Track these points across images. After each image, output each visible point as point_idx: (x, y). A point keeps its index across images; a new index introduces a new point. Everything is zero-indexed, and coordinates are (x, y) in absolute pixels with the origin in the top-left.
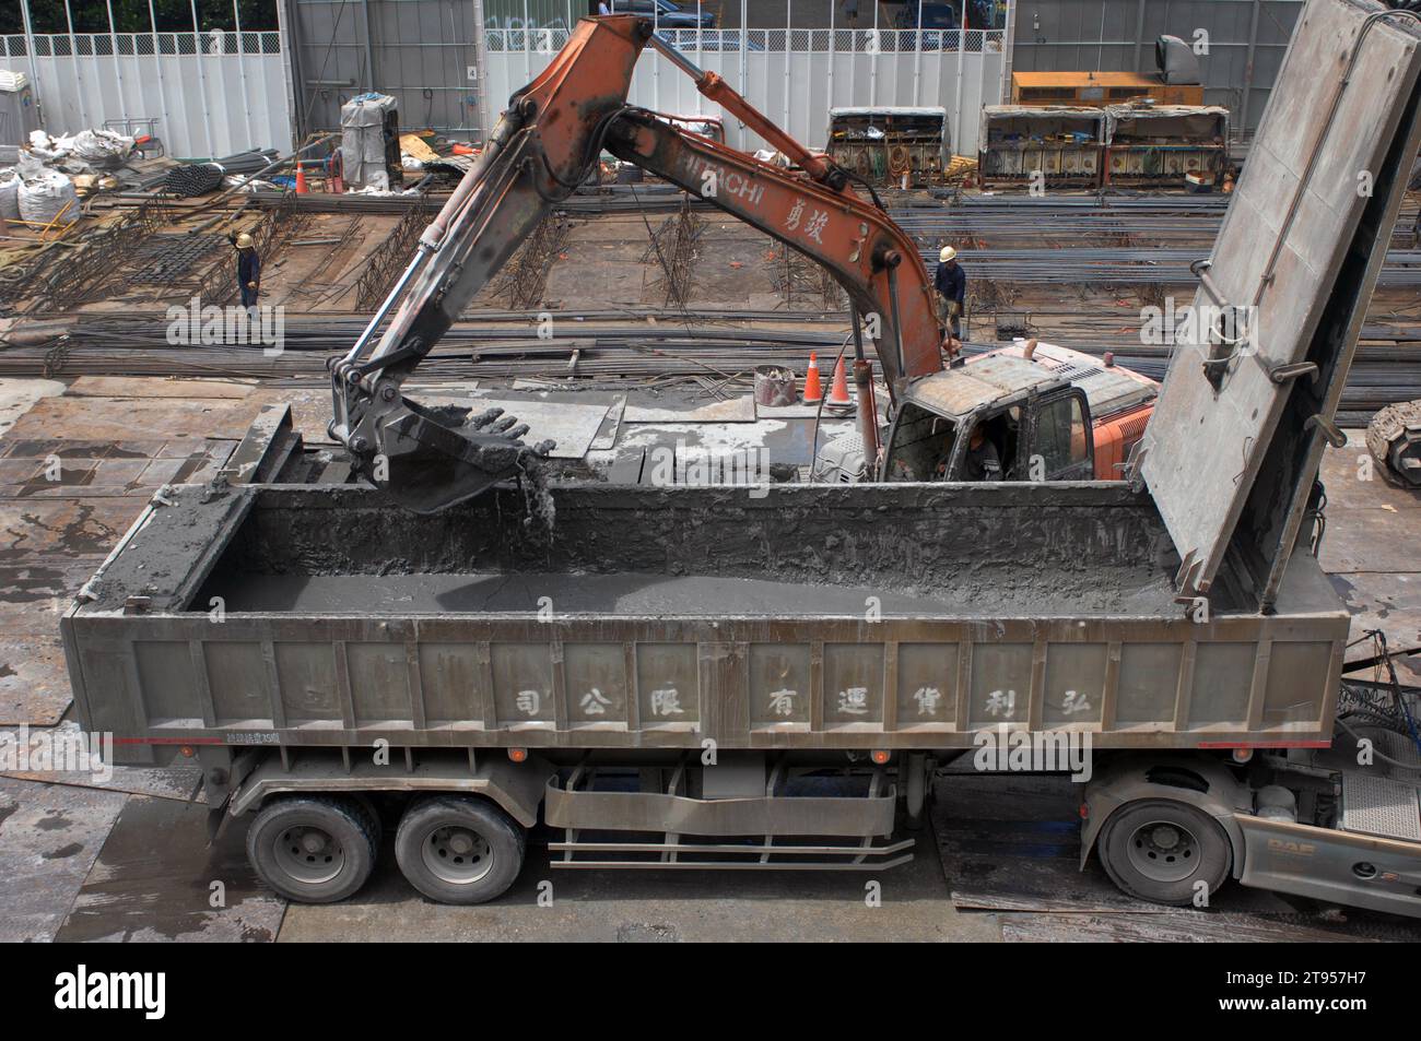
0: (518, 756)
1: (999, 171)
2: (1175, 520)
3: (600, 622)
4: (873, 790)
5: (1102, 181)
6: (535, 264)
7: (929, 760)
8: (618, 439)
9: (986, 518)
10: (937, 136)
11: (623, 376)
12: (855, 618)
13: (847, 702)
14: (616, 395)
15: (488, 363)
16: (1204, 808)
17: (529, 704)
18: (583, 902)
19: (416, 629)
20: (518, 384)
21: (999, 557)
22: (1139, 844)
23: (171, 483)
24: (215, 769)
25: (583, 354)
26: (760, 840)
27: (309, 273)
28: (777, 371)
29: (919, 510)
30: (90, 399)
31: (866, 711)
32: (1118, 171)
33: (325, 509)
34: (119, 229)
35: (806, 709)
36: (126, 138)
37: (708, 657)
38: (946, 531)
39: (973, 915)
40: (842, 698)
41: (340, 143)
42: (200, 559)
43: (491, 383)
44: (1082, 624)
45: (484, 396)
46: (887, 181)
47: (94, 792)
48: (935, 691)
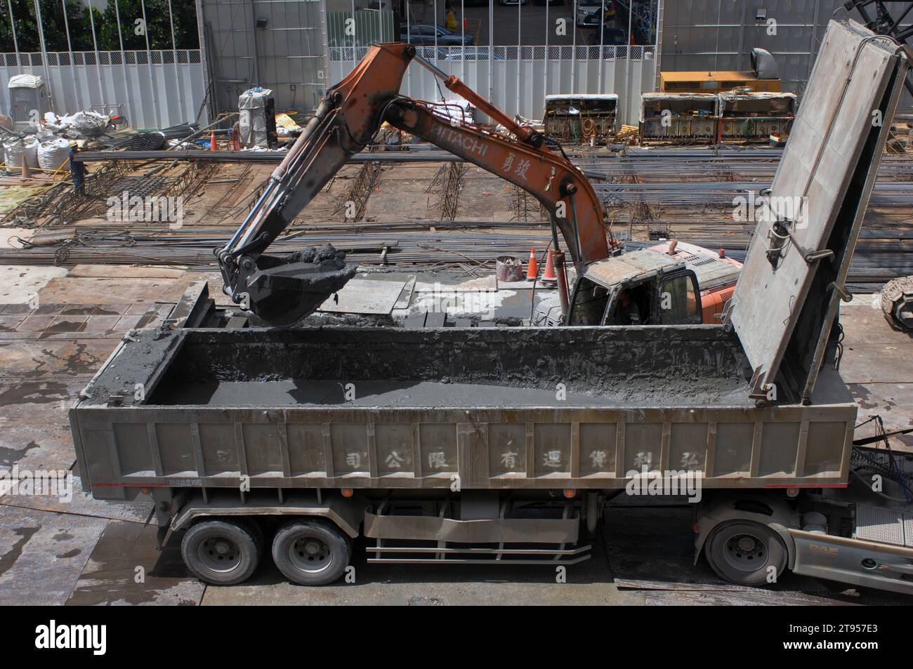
0: (347, 494)
1: (653, 134)
2: (750, 348)
3: (397, 410)
4: (565, 515)
5: (717, 140)
6: (360, 194)
7: (600, 497)
8: (411, 303)
9: (635, 348)
10: (613, 112)
11: (414, 263)
12: (553, 408)
13: (549, 460)
14: (410, 275)
16: (770, 525)
17: (354, 461)
18: (387, 584)
19: (285, 415)
21: (644, 372)
22: (730, 549)
23: (135, 328)
24: (162, 502)
25: (389, 250)
26: (496, 546)
27: (218, 200)
28: (510, 260)
29: (594, 343)
30: (83, 279)
31: (560, 465)
32: (727, 133)
33: (229, 343)
34: (101, 173)
35: (523, 464)
36: (104, 117)
37: (463, 432)
38: (611, 356)
39: (628, 592)
40: (546, 457)
41: (238, 120)
42: (154, 373)
44: (692, 411)
46: (581, 142)
47: (87, 518)
48: (602, 453)
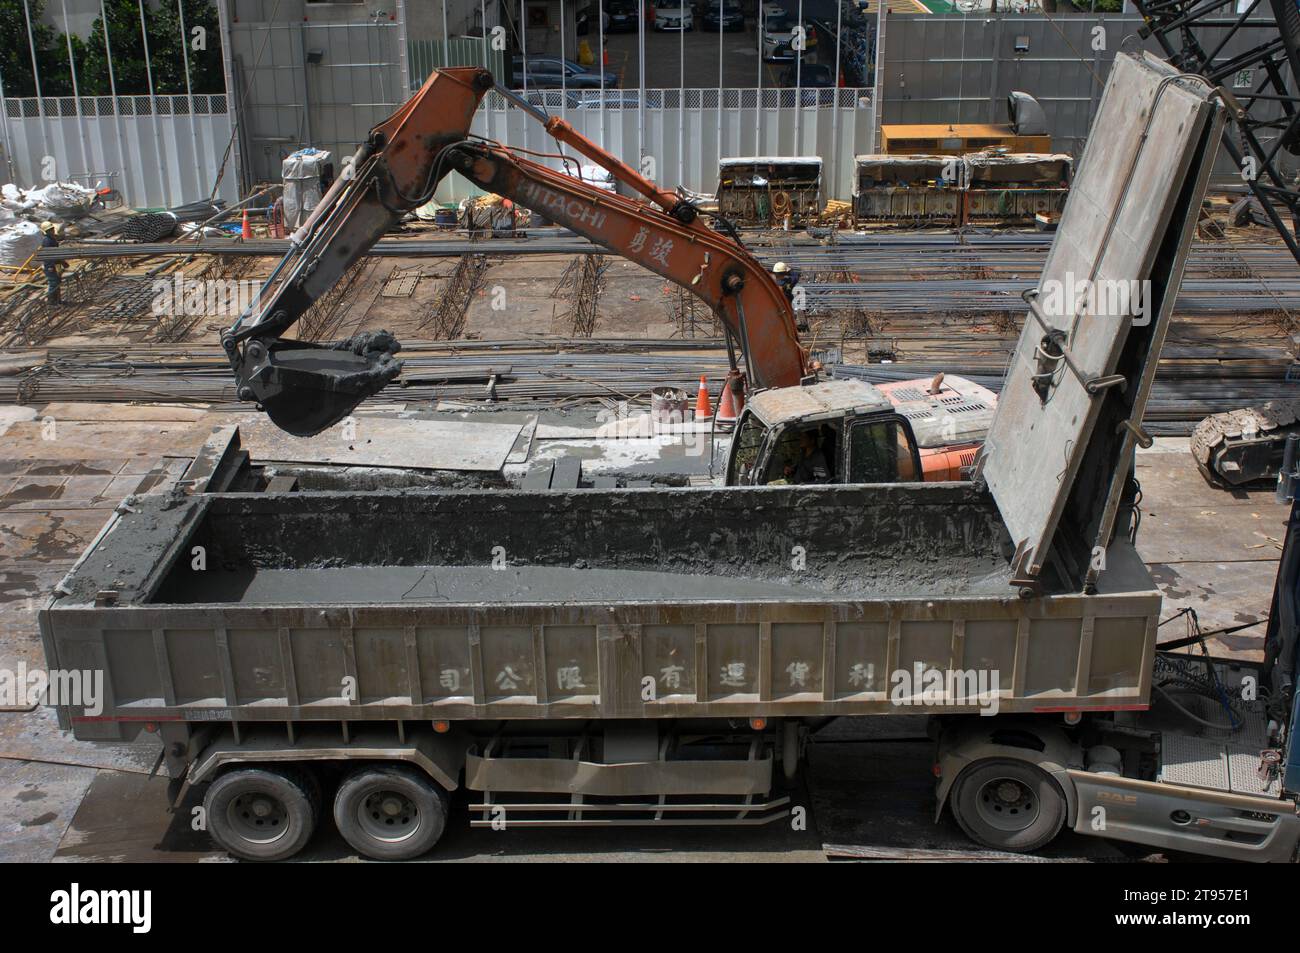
0: (441, 728)
1: (871, 213)
2: (1010, 514)
3: (512, 608)
4: (752, 754)
5: (961, 221)
6: (456, 299)
7: (802, 728)
8: (530, 454)
9: (850, 515)
10: (814, 182)
11: (535, 398)
12: (733, 602)
13: (728, 676)
14: (529, 415)
15: (414, 387)
16: (1041, 765)
17: (451, 681)
19: (351, 616)
20: (442, 406)
21: (862, 550)
22: (986, 799)
23: (135, 494)
24: (175, 743)
25: (499, 380)
26: (654, 799)
28: (671, 393)
29: (791, 509)
31: (744, 684)
32: (976, 212)
33: (270, 514)
34: (84, 272)
35: (692, 683)
36: (88, 190)
37: (607, 637)
38: (815, 528)
40: (723, 672)
41: (282, 195)
42: (162, 558)
43: (417, 405)
44: (930, 605)
45: (411, 417)
46: (771, 224)
47: (66, 768)
48: (804, 665)
